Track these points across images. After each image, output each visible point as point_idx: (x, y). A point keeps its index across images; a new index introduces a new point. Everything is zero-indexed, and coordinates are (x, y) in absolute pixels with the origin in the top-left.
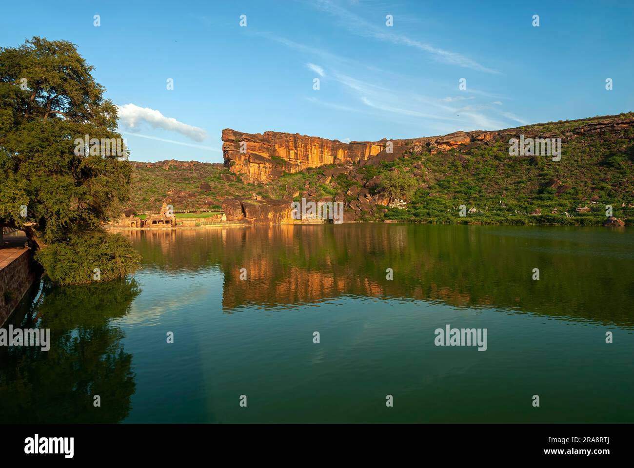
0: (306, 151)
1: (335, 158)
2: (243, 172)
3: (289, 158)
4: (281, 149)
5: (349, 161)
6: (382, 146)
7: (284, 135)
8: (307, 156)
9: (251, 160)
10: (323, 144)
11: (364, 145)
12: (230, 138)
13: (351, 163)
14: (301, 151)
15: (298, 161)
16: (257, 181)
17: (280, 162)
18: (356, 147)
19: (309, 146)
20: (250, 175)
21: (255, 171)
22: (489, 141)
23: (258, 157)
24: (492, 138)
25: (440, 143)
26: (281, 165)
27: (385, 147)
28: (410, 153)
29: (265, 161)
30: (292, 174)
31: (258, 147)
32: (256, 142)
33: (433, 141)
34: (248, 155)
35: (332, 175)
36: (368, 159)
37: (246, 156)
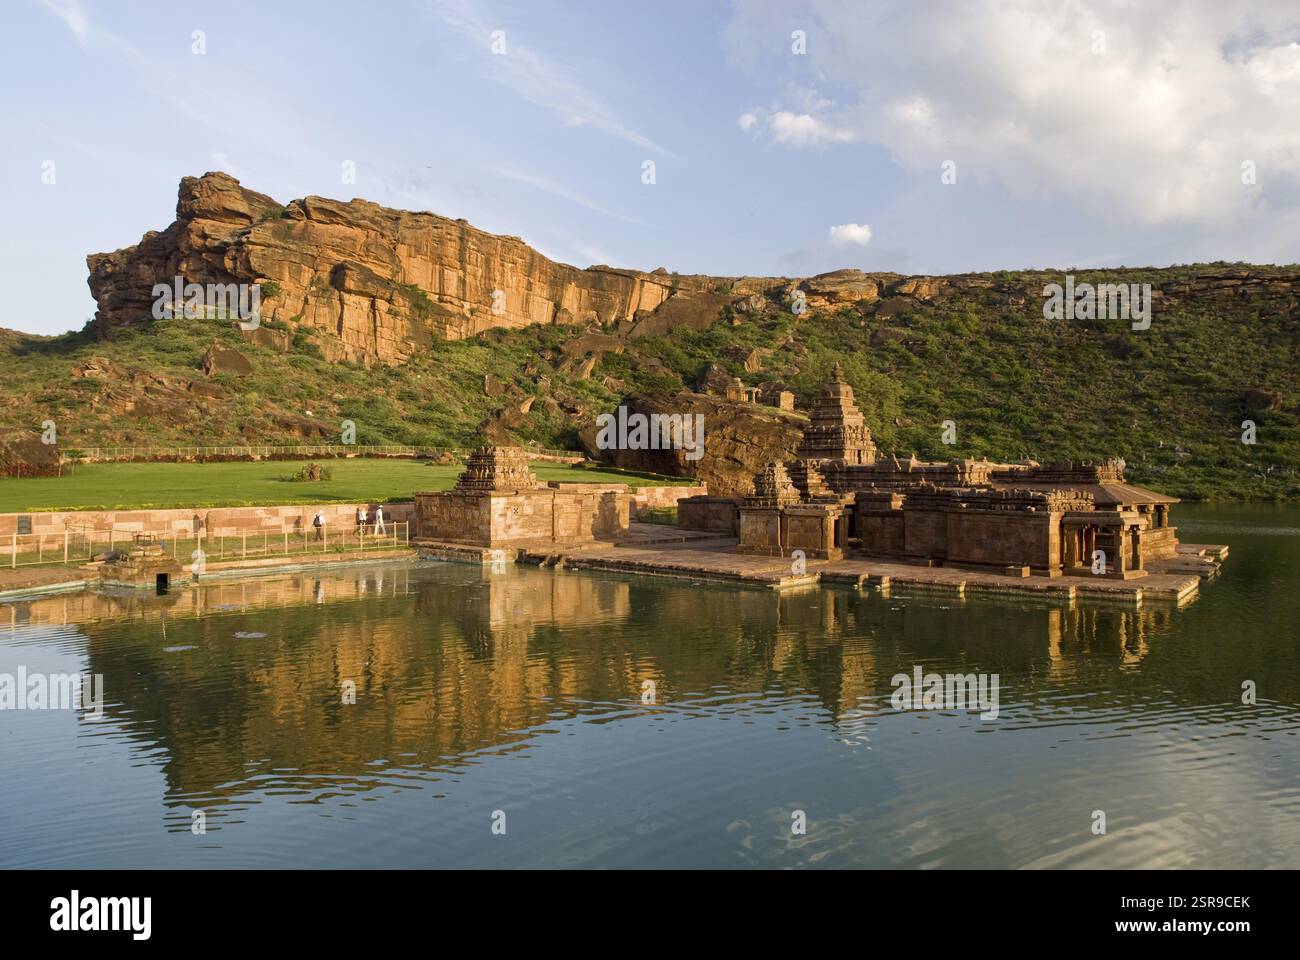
0: (488, 277)
1: (557, 307)
3: (441, 294)
4: (417, 261)
5: (593, 322)
6: (667, 287)
7: (426, 217)
8: (490, 292)
9: (350, 284)
10: (535, 263)
11: (629, 277)
12: (230, 205)
13: (598, 327)
14: (475, 276)
15: (467, 306)
16: (370, 356)
17: (419, 302)
18: (611, 282)
19: (496, 262)
20: (340, 333)
21: (360, 321)
22: (933, 298)
23: (370, 276)
24: (935, 292)
25: (815, 293)
26: (424, 313)
27: (672, 290)
28: (740, 312)
29: (396, 293)
30: (454, 343)
31: (365, 243)
32: (359, 226)
33: (791, 287)
34: (329, 268)
35: (589, 354)
36: (634, 320)
37: (320, 268)
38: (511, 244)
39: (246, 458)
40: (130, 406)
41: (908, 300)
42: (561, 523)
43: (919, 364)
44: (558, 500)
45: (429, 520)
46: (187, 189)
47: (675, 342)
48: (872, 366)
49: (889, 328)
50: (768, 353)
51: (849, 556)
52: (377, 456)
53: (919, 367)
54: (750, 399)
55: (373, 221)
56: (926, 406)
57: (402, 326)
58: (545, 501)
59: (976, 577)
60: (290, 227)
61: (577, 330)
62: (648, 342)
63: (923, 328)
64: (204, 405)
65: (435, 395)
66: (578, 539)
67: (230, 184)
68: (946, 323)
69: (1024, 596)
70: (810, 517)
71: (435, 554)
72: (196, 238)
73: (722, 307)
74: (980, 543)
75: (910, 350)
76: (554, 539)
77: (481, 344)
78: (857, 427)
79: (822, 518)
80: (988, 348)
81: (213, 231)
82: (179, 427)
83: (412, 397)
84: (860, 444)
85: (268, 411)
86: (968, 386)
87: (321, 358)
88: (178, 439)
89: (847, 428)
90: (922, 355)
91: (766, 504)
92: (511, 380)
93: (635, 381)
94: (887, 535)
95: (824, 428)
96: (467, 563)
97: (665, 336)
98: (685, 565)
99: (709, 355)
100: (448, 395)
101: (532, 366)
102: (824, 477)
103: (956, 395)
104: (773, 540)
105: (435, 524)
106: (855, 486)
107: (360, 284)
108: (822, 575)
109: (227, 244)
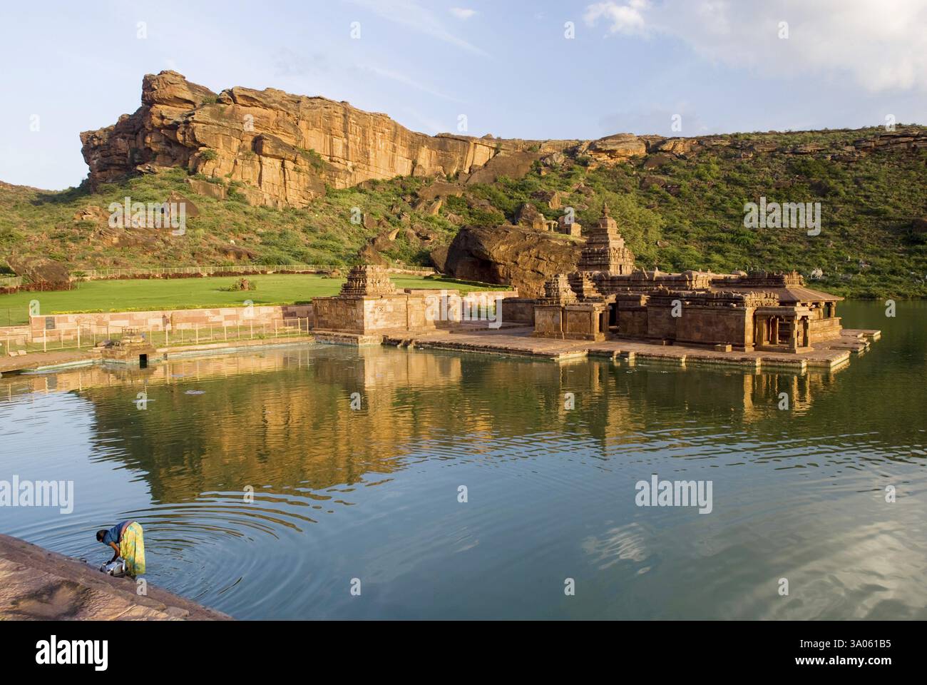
0: (365, 142)
1: (414, 163)
2: (239, 179)
3: (331, 156)
4: (314, 132)
5: (440, 174)
6: (493, 148)
7: (319, 100)
8: (366, 154)
9: (266, 150)
10: (397, 132)
11: (465, 141)
12: (179, 95)
13: (443, 178)
14: (355, 143)
15: (350, 164)
16: (282, 201)
17: (316, 162)
18: (453, 145)
19: (370, 132)
20: (260, 186)
21: (274, 176)
22: (686, 154)
23: (281, 144)
24: (687, 149)
25: (600, 151)
26: (319, 170)
27: (497, 150)
28: (546, 165)
29: (299, 156)
30: (341, 191)
31: (276, 120)
32: (271, 108)
33: (583, 146)
34: (251, 139)
35: (437, 197)
36: (470, 172)
37: (245, 139)
38: (380, 118)
39: (197, 275)
40: (116, 240)
41: (667, 155)
42: (412, 318)
43: (675, 202)
44: (410, 302)
45: (322, 316)
46: (148, 84)
47: (499, 187)
48: (641, 204)
49: (654, 176)
50: (566, 195)
51: (609, 338)
52: (289, 272)
53: (675, 204)
54: (550, 228)
55: (281, 104)
56: (679, 232)
57: (304, 180)
58: (401, 302)
59: (694, 352)
60: (222, 110)
61: (428, 180)
62: (480, 188)
63: (678, 176)
64: (167, 238)
65: (328, 228)
66: (425, 328)
67: (178, 79)
68: (696, 171)
69: (725, 364)
70: (582, 311)
71: (326, 340)
72: (156, 119)
73: (533, 162)
74: (698, 329)
75: (669, 191)
76: (408, 329)
77: (361, 192)
78: (619, 249)
79: (590, 312)
80: (726, 190)
81: (168, 114)
82: (150, 254)
83: (313, 230)
84: (621, 261)
85: (212, 242)
86: (710, 217)
87: (247, 203)
88: (150, 263)
89: (612, 250)
90: (677, 195)
91: (553, 303)
92: (382, 217)
93: (470, 217)
94: (636, 324)
95: (596, 250)
96: (348, 345)
97: (492, 184)
98: (496, 345)
99: (523, 197)
100: (338, 229)
101: (397, 207)
102: (594, 284)
103: (701, 224)
104: (557, 328)
105: (326, 319)
106: (616, 290)
107: (273, 150)
108: (589, 351)
109: (178, 123)
